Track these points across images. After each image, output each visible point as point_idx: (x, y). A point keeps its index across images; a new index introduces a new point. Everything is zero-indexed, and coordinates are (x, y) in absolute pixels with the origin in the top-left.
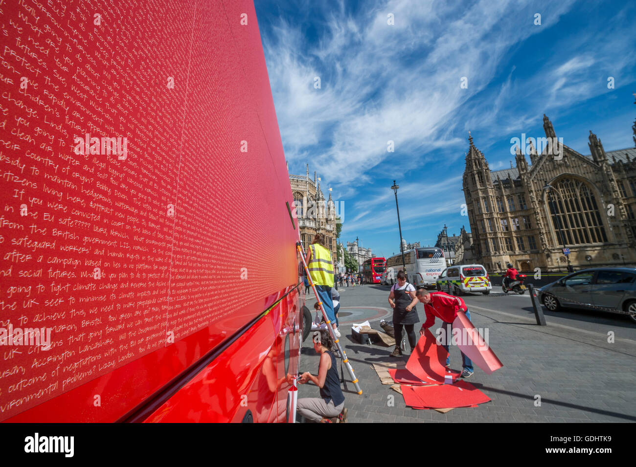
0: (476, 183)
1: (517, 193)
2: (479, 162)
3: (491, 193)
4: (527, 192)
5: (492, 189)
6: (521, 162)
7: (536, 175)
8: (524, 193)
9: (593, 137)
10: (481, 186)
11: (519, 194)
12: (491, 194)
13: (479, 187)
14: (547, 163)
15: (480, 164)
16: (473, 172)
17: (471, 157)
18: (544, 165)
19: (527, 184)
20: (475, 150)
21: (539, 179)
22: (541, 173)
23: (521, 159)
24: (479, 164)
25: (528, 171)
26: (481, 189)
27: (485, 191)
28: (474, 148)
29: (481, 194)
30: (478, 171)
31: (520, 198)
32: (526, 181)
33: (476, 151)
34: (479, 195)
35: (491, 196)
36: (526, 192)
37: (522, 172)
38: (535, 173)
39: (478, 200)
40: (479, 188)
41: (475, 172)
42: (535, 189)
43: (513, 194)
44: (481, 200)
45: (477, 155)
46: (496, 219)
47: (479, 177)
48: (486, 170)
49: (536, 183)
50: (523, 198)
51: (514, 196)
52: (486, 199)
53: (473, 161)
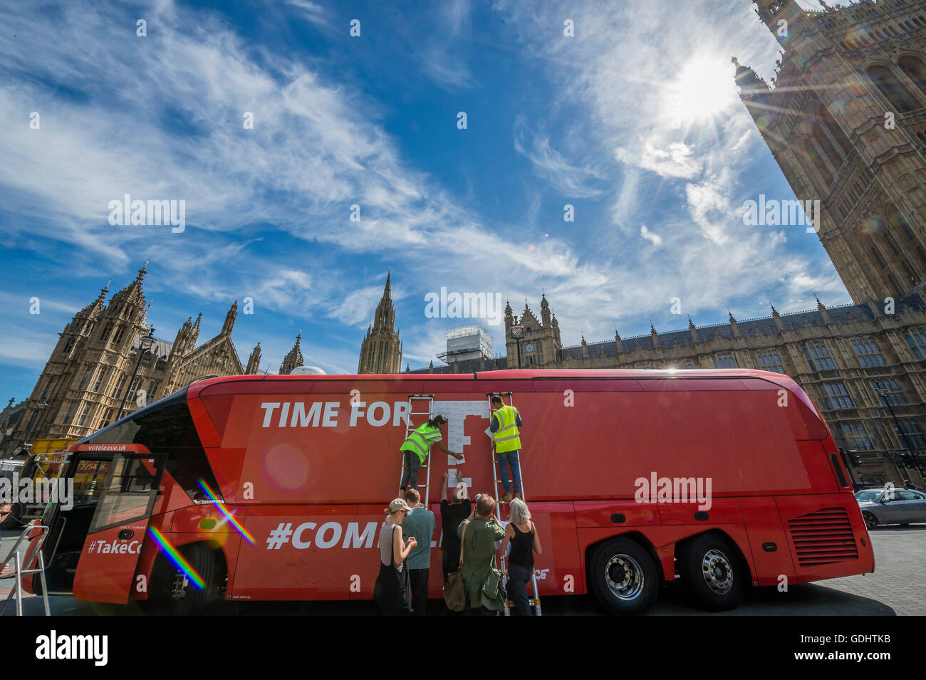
0: (106, 339)
1: (151, 378)
2: (132, 311)
3: (121, 364)
4: (166, 381)
5: (124, 358)
6: (183, 340)
7: (189, 364)
8: (162, 381)
9: (257, 350)
10: (111, 348)
11: (154, 380)
12: (118, 365)
13: (108, 347)
14: (207, 356)
15: (133, 314)
16: (114, 321)
17: (126, 298)
18: (203, 357)
19: (173, 371)
20: (139, 291)
21: (189, 370)
22: (195, 364)
23: (185, 336)
24: (131, 315)
25: (183, 356)
26: (108, 352)
27: (113, 358)
28: (138, 287)
29: (103, 360)
30: (123, 323)
31: (151, 386)
32: (174, 366)
33: (139, 295)
34: (99, 359)
35: (117, 369)
36: (164, 381)
37: (175, 353)
38: (189, 362)
39: (91, 367)
40: (106, 348)
41: (118, 322)
42: (177, 381)
43: (147, 378)
44: (97, 370)
45: (137, 300)
46: (101, 406)
47: (118, 332)
48: (135, 327)
49: (182, 374)
50: (156, 388)
51: (145, 381)
52: (106, 370)
53: (126, 305)
